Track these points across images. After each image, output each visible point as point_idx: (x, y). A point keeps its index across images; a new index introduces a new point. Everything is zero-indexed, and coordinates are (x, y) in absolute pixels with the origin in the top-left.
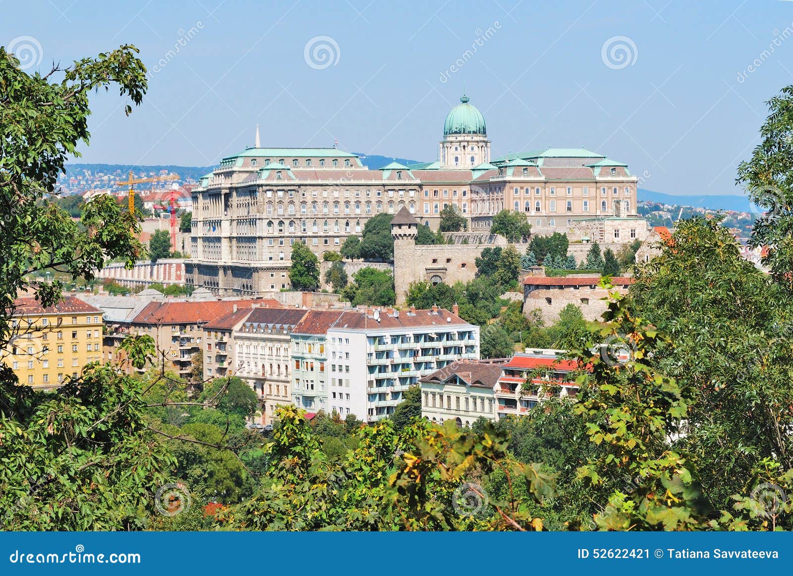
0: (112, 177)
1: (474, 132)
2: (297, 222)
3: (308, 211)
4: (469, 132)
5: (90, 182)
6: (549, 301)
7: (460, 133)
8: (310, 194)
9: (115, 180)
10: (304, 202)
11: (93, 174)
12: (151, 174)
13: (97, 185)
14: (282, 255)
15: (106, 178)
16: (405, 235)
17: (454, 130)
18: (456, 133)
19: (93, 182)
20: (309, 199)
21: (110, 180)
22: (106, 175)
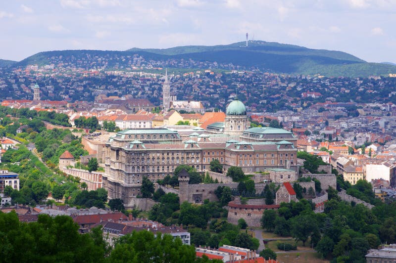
0: (104, 59)
1: (240, 114)
2: (145, 167)
3: (150, 162)
4: (238, 114)
5: (89, 62)
6: (236, 214)
7: (233, 115)
8: (151, 156)
9: (105, 61)
10: (149, 158)
11: (92, 56)
12: (128, 57)
13: (94, 64)
14: (138, 181)
15: (100, 59)
16: (184, 181)
17: (231, 113)
18: (231, 114)
19: (91, 62)
20: (151, 157)
21: (102, 61)
22: (99, 57)
